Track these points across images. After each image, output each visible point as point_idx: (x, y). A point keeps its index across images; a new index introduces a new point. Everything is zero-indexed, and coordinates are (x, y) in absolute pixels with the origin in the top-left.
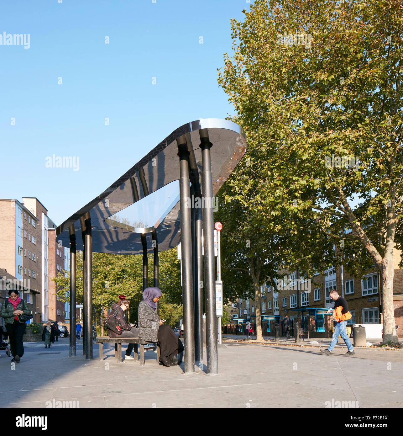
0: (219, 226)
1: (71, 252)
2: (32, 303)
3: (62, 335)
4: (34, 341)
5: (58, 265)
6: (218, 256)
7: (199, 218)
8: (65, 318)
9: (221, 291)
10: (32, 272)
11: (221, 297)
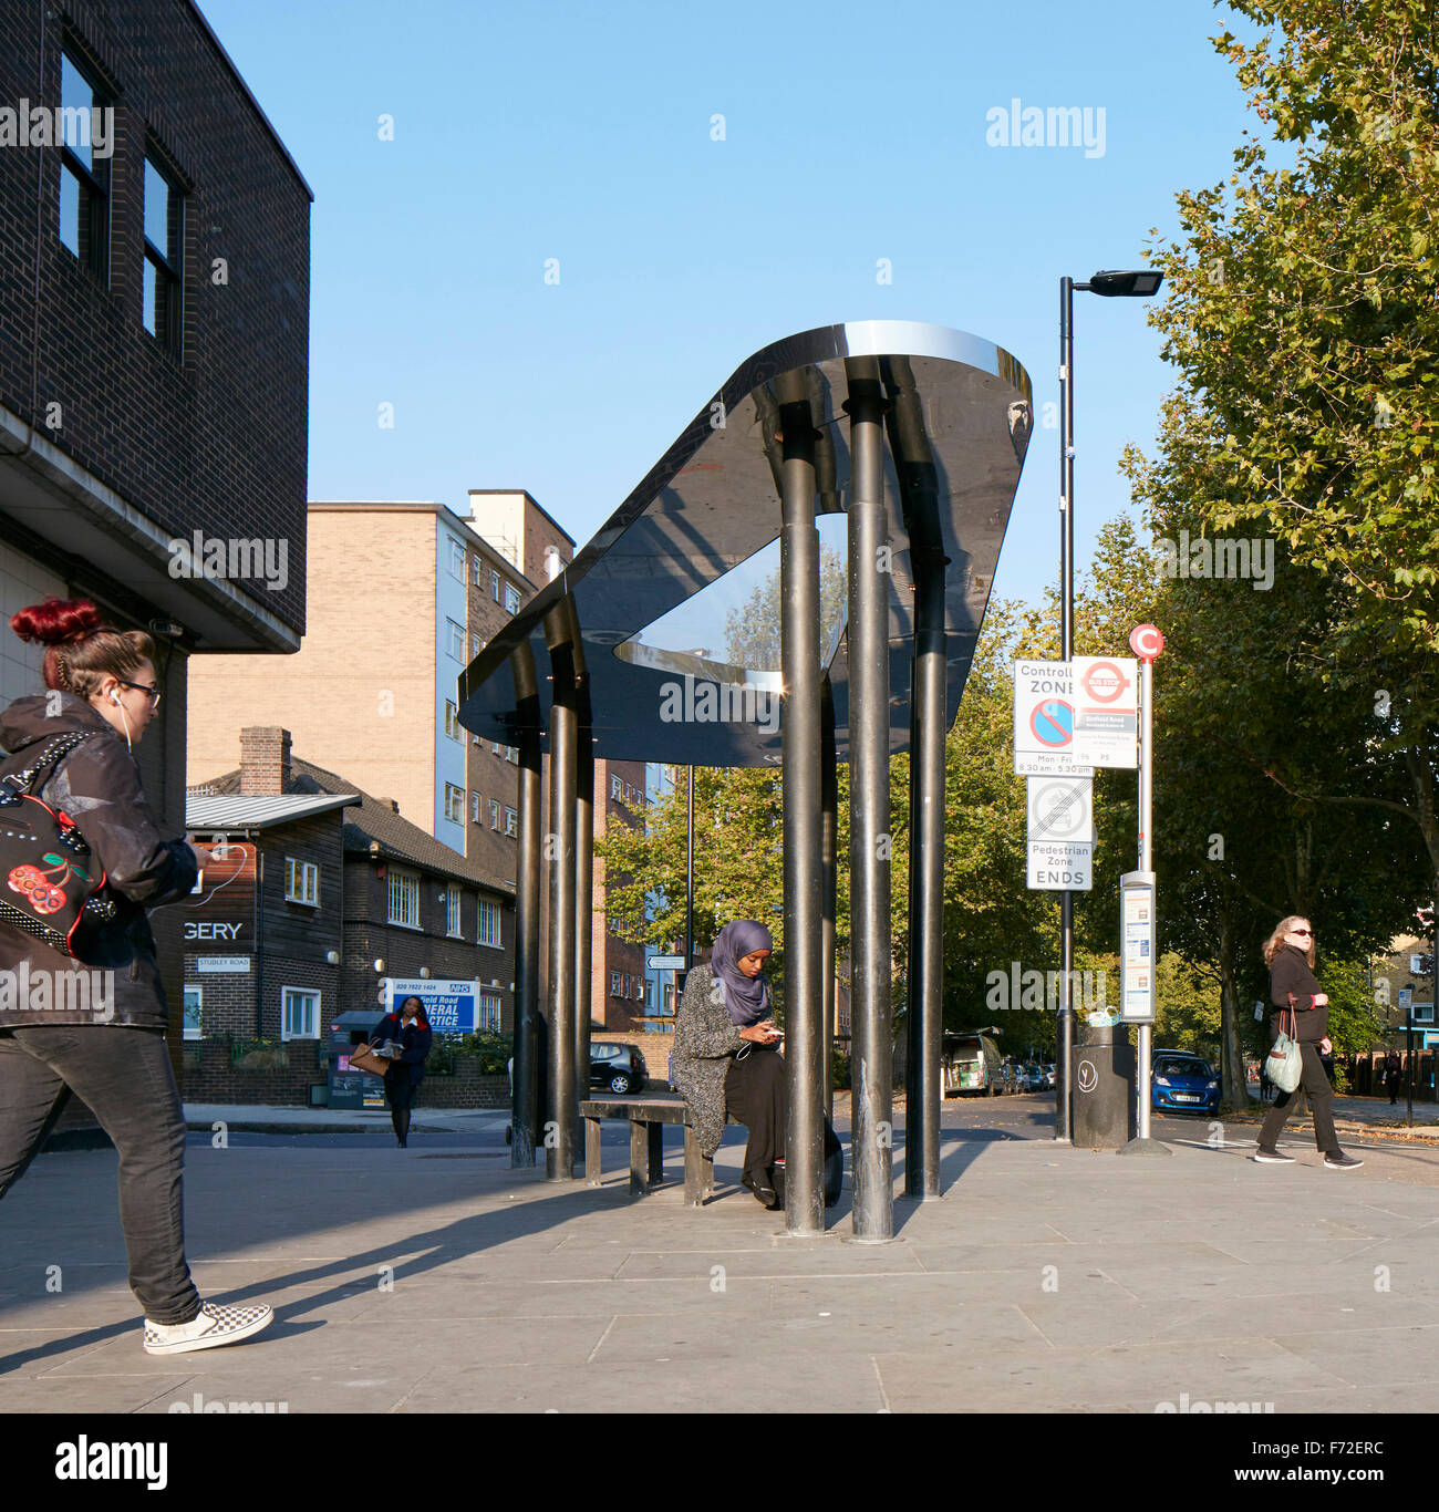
0: (1148, 641)
1: (522, 764)
2: (497, 944)
3: (620, 1084)
4: (486, 1107)
5: (615, 779)
6: (1140, 767)
7: (933, 647)
8: (648, 1012)
9: (1150, 918)
10: (508, 810)
11: (1147, 942)
